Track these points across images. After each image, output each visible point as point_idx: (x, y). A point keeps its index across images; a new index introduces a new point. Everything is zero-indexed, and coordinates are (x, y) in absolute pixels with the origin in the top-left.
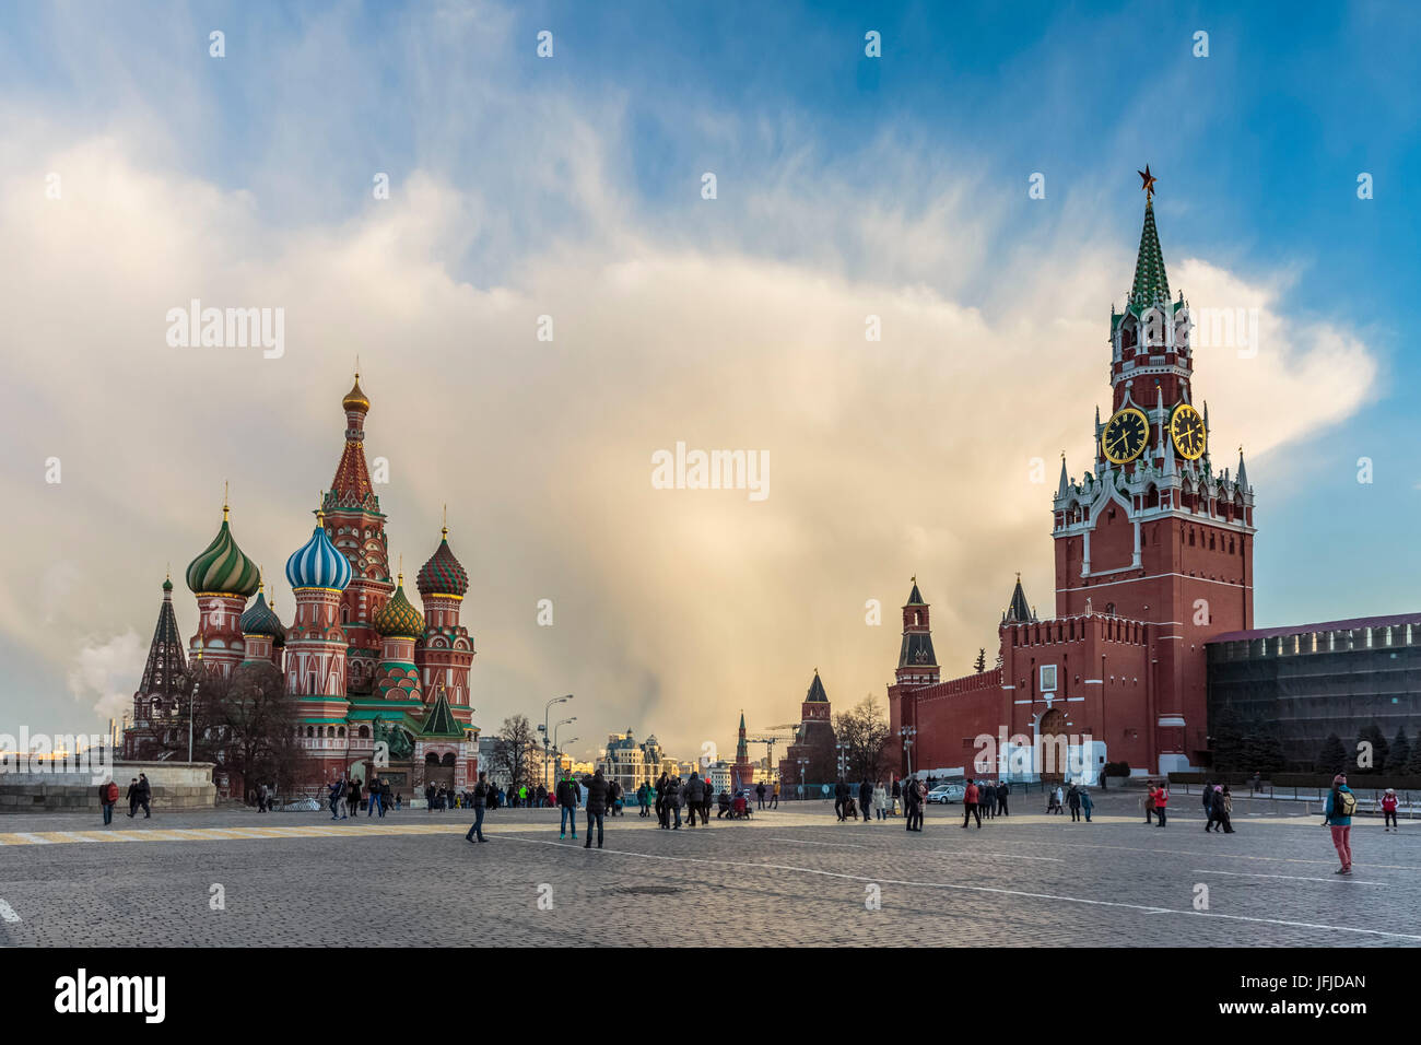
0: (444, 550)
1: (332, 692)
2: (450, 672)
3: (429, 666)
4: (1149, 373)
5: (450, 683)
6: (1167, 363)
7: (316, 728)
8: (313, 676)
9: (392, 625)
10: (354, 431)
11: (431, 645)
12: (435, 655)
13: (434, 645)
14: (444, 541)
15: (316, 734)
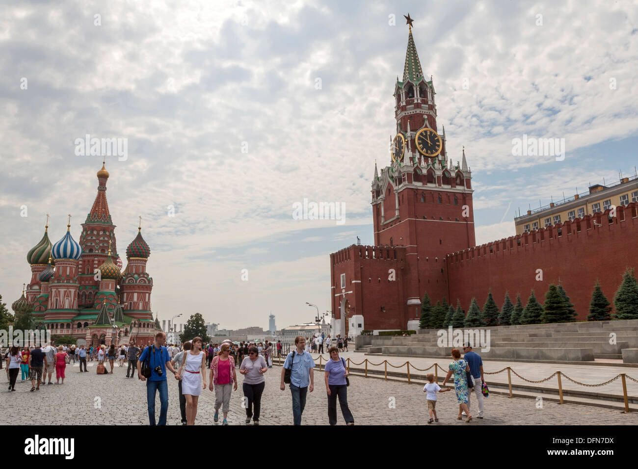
0: (139, 237)
1: (67, 308)
2: (136, 295)
3: (126, 292)
4: (407, 114)
5: (135, 299)
6: (415, 108)
7: (55, 325)
8: (57, 300)
9: (110, 274)
10: (102, 188)
11: (127, 282)
12: (132, 287)
13: (129, 282)
14: (140, 233)
15: (55, 327)
